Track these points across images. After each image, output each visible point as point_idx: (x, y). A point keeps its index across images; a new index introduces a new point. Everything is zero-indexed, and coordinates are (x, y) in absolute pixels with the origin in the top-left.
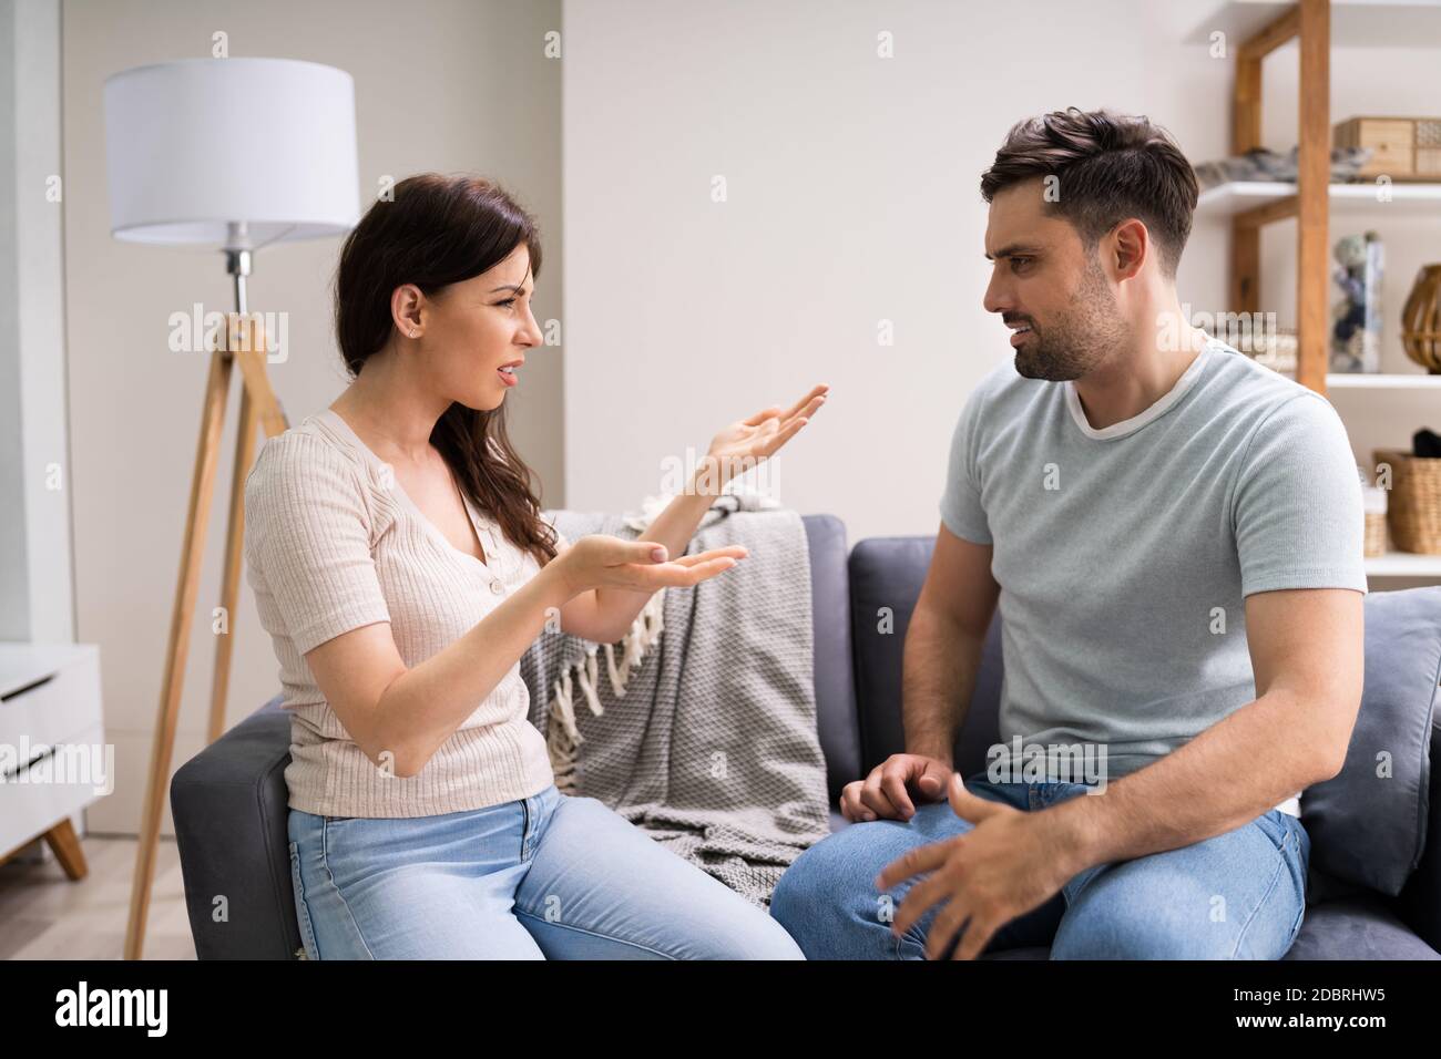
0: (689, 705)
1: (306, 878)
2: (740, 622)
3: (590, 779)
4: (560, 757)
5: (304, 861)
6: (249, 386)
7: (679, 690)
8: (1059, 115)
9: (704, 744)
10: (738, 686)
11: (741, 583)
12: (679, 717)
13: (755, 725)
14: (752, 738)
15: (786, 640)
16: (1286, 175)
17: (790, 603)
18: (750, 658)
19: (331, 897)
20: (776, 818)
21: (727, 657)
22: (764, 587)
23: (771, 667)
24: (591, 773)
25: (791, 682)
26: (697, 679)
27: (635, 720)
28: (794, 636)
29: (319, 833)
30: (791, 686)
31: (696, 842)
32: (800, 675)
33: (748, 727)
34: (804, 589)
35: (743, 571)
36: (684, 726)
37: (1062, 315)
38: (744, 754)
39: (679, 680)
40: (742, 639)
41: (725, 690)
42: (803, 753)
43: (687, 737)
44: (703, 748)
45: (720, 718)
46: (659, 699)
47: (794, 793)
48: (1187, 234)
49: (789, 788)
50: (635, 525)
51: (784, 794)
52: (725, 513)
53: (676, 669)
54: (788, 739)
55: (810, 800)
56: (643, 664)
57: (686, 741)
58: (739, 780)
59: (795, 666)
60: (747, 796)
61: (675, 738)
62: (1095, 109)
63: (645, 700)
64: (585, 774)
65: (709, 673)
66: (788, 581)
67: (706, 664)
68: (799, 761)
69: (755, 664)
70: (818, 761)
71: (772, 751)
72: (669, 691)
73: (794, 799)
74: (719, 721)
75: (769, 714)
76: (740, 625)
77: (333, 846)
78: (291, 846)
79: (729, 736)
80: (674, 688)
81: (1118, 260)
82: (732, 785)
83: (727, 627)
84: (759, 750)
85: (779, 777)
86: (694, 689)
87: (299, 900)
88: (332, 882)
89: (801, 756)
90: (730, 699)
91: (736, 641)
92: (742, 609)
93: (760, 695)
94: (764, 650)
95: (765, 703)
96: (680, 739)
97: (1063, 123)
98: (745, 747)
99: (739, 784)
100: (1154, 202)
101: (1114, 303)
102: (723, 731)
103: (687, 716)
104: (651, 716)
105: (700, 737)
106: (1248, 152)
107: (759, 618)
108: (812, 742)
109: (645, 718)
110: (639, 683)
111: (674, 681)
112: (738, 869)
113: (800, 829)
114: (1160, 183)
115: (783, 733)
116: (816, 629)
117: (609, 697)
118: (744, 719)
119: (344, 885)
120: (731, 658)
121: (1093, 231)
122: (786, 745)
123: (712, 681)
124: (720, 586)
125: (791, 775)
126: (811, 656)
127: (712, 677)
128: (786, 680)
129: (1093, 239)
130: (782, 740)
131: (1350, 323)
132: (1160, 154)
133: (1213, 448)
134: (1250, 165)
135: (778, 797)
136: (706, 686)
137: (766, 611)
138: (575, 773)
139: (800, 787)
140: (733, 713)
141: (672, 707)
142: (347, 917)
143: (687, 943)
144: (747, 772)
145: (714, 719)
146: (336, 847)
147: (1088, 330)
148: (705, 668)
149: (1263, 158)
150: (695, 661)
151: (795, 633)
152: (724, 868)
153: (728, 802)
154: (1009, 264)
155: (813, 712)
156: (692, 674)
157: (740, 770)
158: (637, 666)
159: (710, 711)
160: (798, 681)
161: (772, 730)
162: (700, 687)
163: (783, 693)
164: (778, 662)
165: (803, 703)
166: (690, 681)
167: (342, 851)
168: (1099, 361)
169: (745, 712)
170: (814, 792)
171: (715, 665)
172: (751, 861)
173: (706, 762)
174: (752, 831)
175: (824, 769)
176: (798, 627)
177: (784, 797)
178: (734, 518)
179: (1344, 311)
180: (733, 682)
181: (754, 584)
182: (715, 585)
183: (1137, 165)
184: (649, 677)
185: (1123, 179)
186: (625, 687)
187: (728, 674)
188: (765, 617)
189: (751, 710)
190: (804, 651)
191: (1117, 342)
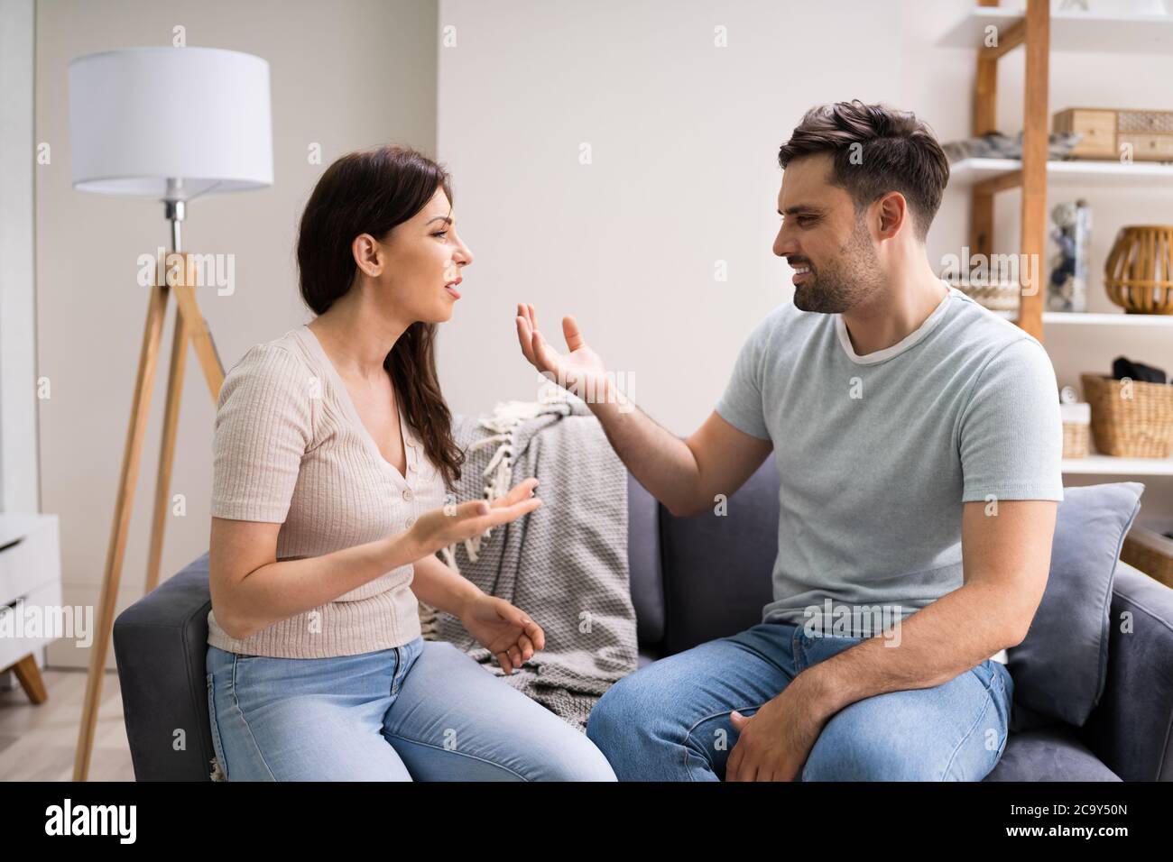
0: (528, 569)
1: (218, 703)
2: (570, 503)
3: (449, 627)
4: (424, 609)
5: (217, 689)
6: (183, 309)
7: (520, 557)
8: (845, 105)
9: (539, 600)
10: (567, 554)
11: (571, 472)
12: (520, 578)
13: (580, 586)
14: (578, 596)
15: (607, 518)
16: (1014, 153)
17: (610, 489)
18: (577, 532)
19: (236, 718)
20: (596, 659)
21: (559, 531)
22: (589, 476)
23: (594, 539)
24: (449, 622)
25: (609, 552)
26: (535, 549)
27: (484, 580)
28: (613, 515)
29: (230, 667)
30: (609, 554)
31: (531, 677)
32: (617, 546)
33: (575, 587)
34: (621, 478)
35: (573, 463)
36: (524, 585)
37: (834, 263)
38: (571, 608)
39: (521, 549)
40: (571, 517)
41: (557, 558)
42: (619, 608)
43: (526, 595)
44: (539, 603)
45: (553, 579)
46: (504, 564)
47: (610, 640)
48: (937, 208)
49: (606, 636)
50: (488, 426)
51: (602, 640)
52: (560, 417)
53: (518, 540)
54: (607, 597)
55: (623, 646)
56: (492, 536)
57: (525, 597)
58: (567, 629)
59: (613, 539)
60: (573, 642)
61: (517, 595)
62: (874, 103)
63: (493, 564)
64: (444, 622)
65: (544, 543)
66: (609, 471)
67: (542, 537)
68: (615, 615)
69: (581, 537)
70: (630, 614)
71: (593, 606)
72: (512, 557)
73: (610, 644)
74: (552, 582)
75: (592, 577)
76: (569, 506)
77: (240, 678)
78: (208, 677)
79: (559, 594)
80: (517, 555)
81: (881, 224)
82: (561, 633)
83: (560, 507)
84: (583, 605)
85: (598, 627)
86: (532, 556)
87: (213, 721)
88: (237, 706)
89: (617, 610)
90: (560, 564)
91: (566, 519)
92: (572, 493)
93: (585, 562)
94: (588, 525)
95: (589, 568)
96: (521, 596)
97: (848, 111)
98: (572, 603)
99: (566, 632)
100: (914, 181)
101: (876, 257)
102: (555, 590)
103: (527, 577)
104: (498, 577)
105: (537, 594)
106: (985, 134)
107: (585, 500)
108: (625, 600)
109: (494, 579)
110: (489, 551)
111: (516, 550)
112: (564, 699)
113: (614, 668)
114: (920, 166)
115: (602, 592)
116: (629, 510)
117: (465, 562)
118: (571, 580)
119: (247, 710)
120: (563, 532)
121: (864, 198)
122: (605, 602)
123: (546, 550)
124: (554, 474)
125: (608, 625)
126: (626, 531)
127: (547, 547)
128: (606, 550)
129: (863, 204)
130: (601, 598)
131: (1063, 272)
132: (922, 143)
133: (950, 378)
134: (986, 145)
135: (598, 643)
136: (542, 554)
137: (591, 495)
138: (437, 622)
139: (615, 635)
140: (563, 575)
141: (515, 570)
142: (249, 736)
143: (518, 757)
144: (573, 623)
145: (548, 580)
146: (243, 678)
147: (853, 276)
148: (541, 539)
149: (996, 139)
150: (533, 534)
151: (613, 513)
152: (552, 698)
153: (558, 646)
154: (795, 221)
155: (627, 576)
156: (531, 545)
157: (568, 621)
158: (487, 538)
159: (545, 574)
160: (615, 551)
161: (594, 589)
162: (537, 555)
163: (603, 560)
164: (600, 536)
165: (619, 569)
166: (530, 550)
167: (248, 682)
168: (861, 301)
169: (573, 575)
170: (626, 639)
171: (549, 537)
172: (574, 692)
173: (541, 614)
174: (576, 668)
175: (635, 621)
176: (616, 508)
177: (602, 643)
178: (567, 421)
179: (1059, 262)
180: (564, 551)
181: (581, 473)
182: (551, 474)
183: (903, 151)
184: (497, 546)
185: (893, 160)
186: (477, 554)
187: (560, 545)
188: (590, 500)
189: (577, 573)
190: (620, 527)
191: (876, 288)
